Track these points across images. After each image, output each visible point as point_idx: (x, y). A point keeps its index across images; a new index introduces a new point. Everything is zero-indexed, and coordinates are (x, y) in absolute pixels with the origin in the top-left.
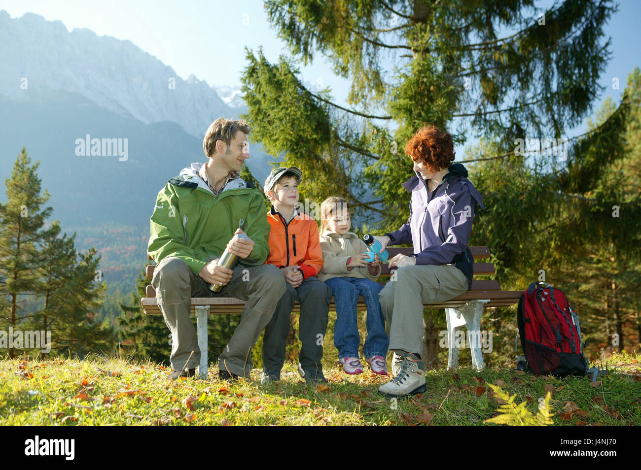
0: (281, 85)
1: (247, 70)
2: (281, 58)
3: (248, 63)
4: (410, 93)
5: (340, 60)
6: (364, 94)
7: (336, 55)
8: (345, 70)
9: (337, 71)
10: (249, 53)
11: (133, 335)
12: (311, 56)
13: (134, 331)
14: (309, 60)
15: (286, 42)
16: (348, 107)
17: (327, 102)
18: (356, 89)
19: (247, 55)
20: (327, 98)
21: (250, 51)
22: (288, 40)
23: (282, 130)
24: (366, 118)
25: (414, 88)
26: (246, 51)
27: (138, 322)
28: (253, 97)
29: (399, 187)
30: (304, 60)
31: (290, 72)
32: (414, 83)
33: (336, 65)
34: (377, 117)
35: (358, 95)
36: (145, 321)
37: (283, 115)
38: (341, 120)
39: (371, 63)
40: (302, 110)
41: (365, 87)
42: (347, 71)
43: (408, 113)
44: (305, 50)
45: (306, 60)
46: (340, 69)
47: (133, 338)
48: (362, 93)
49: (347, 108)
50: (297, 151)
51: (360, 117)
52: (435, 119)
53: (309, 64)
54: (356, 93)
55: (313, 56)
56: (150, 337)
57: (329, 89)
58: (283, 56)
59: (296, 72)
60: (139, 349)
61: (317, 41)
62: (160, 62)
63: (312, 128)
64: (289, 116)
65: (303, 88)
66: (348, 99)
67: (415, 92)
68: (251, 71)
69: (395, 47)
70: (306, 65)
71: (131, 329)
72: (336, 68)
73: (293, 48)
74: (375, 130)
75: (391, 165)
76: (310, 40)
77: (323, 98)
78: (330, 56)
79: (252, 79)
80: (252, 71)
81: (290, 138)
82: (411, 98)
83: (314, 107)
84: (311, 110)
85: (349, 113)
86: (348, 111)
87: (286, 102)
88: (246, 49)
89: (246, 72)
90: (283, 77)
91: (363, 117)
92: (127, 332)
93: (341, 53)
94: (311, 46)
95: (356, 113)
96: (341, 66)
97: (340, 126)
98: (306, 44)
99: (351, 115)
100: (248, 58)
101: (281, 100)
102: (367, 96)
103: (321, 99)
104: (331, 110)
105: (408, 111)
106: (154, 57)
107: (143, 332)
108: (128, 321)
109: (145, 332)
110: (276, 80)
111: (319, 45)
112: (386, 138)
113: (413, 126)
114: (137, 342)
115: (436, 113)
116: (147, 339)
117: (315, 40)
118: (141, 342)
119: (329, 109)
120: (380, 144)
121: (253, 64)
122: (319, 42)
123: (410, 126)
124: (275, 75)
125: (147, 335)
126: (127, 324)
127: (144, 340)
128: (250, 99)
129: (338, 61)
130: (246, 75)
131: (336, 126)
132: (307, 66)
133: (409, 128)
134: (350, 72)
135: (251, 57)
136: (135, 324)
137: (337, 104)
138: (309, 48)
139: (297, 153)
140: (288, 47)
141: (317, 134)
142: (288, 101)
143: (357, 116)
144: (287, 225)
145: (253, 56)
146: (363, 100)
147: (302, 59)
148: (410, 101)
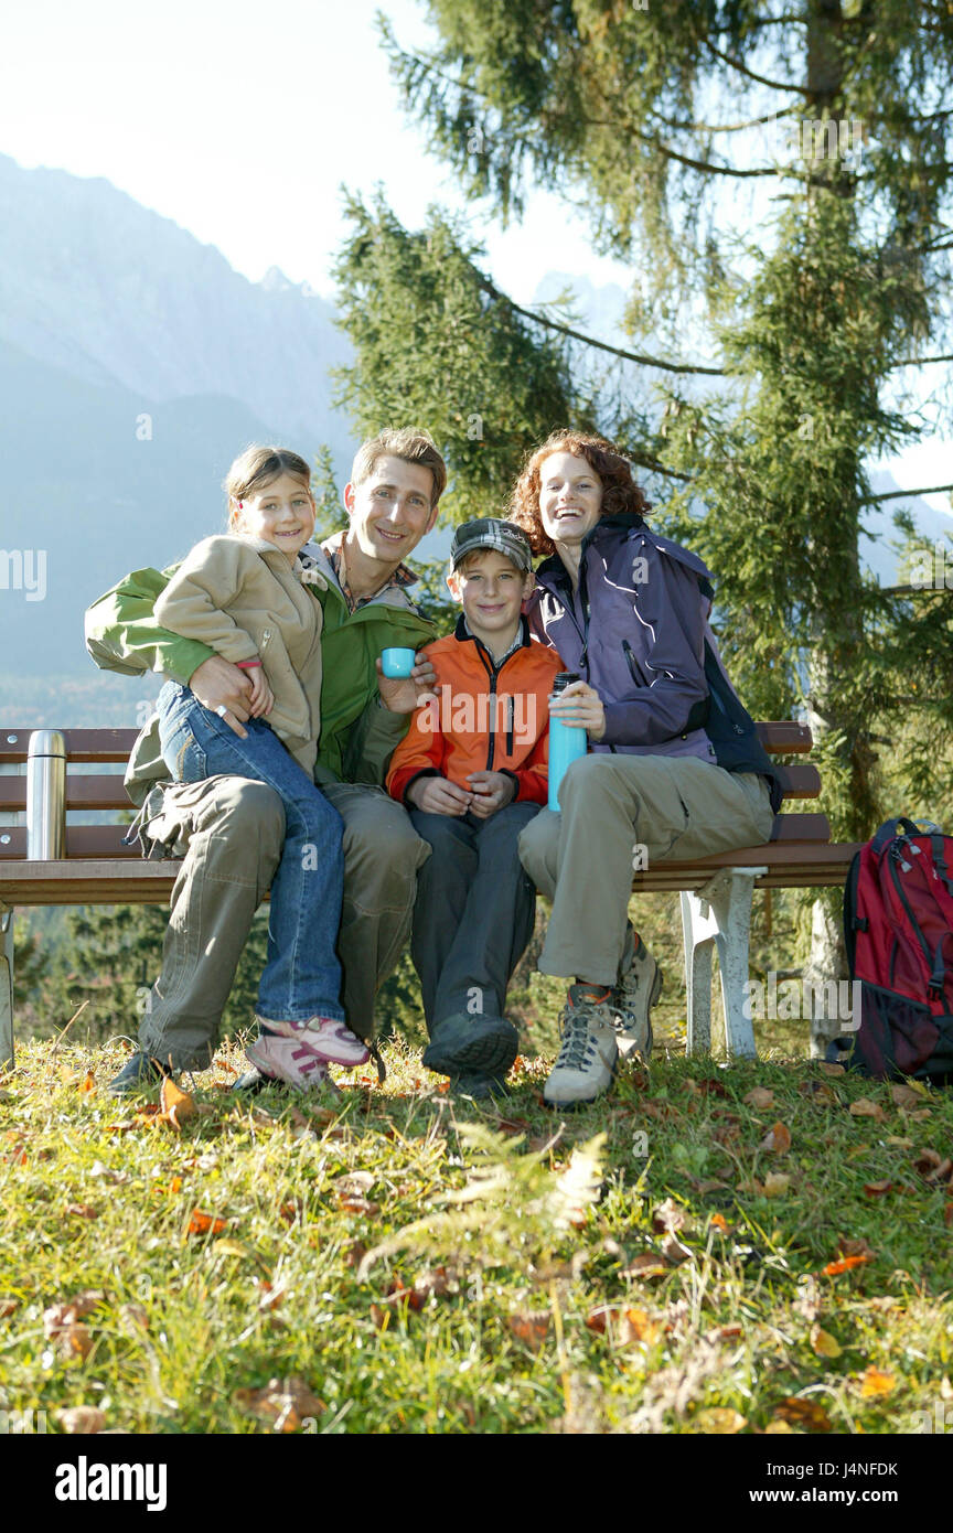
0: (432, 286)
1: (348, 247)
2: (431, 213)
3: (351, 229)
4: (770, 300)
5: (609, 214)
6: (669, 305)
7: (596, 199)
8: (622, 241)
9: (599, 244)
10: (352, 202)
11: (109, 961)
12: (519, 204)
13: (113, 949)
14: (512, 214)
15: (449, 165)
16: (622, 342)
17: (565, 331)
18: (646, 293)
19: (348, 206)
20: (566, 321)
21: (354, 195)
22: (455, 161)
23: (432, 411)
24: (671, 373)
25: (785, 287)
26: (343, 196)
27: (121, 927)
28: (367, 323)
29: (742, 561)
30: (501, 215)
31: (456, 250)
32: (785, 272)
33: (596, 229)
34: (701, 370)
35: (651, 309)
36: (141, 924)
37: (434, 370)
38: (603, 380)
39: (691, 219)
40: (483, 354)
41: (671, 288)
42: (627, 243)
43: (769, 356)
44: (503, 186)
45: (506, 212)
46: (609, 239)
47: (109, 969)
48: (663, 303)
49: (617, 346)
50: (471, 467)
51: (656, 370)
52: (842, 371)
53: (513, 223)
54: (647, 304)
55: (526, 203)
56: (153, 967)
57: (569, 295)
58: (436, 207)
59: (475, 250)
60: (127, 998)
61: (537, 161)
62: (188, 235)
63: (517, 405)
64: (451, 370)
65: (494, 294)
66: (623, 320)
67: (789, 299)
68: (357, 250)
69: (754, 173)
70: (504, 228)
71: (105, 947)
72: (598, 235)
73: (469, 180)
74: (673, 406)
75: (719, 500)
76: (514, 157)
77: (553, 321)
78: (580, 204)
79: (358, 271)
80: (361, 250)
81: (451, 432)
82: (774, 314)
83: (523, 346)
84: (515, 354)
85: (626, 361)
86: (623, 354)
87: (440, 334)
88: (344, 189)
89: (346, 253)
90: (439, 265)
91: (664, 371)
92: (93, 951)
93: (609, 193)
94: (519, 176)
95: (643, 361)
96: (610, 231)
97: (601, 397)
98: (505, 172)
99: (629, 364)
100: (350, 213)
101: (427, 328)
102: (676, 311)
103: (547, 324)
104: (576, 354)
105: (771, 351)
106: (172, 223)
107: (136, 954)
108: (95, 924)
109: (140, 953)
110: (418, 272)
111: (539, 172)
112: (704, 428)
113: (783, 392)
114: (122, 980)
115: (844, 355)
116: (145, 973)
117: (529, 158)
118: (130, 979)
119: (570, 349)
120: (687, 444)
121: (363, 232)
122: (541, 165)
123: (774, 392)
124: (417, 260)
125: (145, 962)
126: (92, 933)
127: (138, 973)
128: (360, 326)
129: (603, 218)
130: (344, 261)
131: (589, 397)
132: (508, 231)
133: (773, 398)
134: (636, 246)
135: (357, 212)
136: (114, 932)
137: (591, 337)
138: (513, 182)
139: (472, 473)
140: (455, 178)
141: (531, 419)
142: (447, 331)
143: (648, 367)
144: (496, 671)
145: (362, 209)
146: (668, 323)
147: (494, 213)
148: (774, 322)
